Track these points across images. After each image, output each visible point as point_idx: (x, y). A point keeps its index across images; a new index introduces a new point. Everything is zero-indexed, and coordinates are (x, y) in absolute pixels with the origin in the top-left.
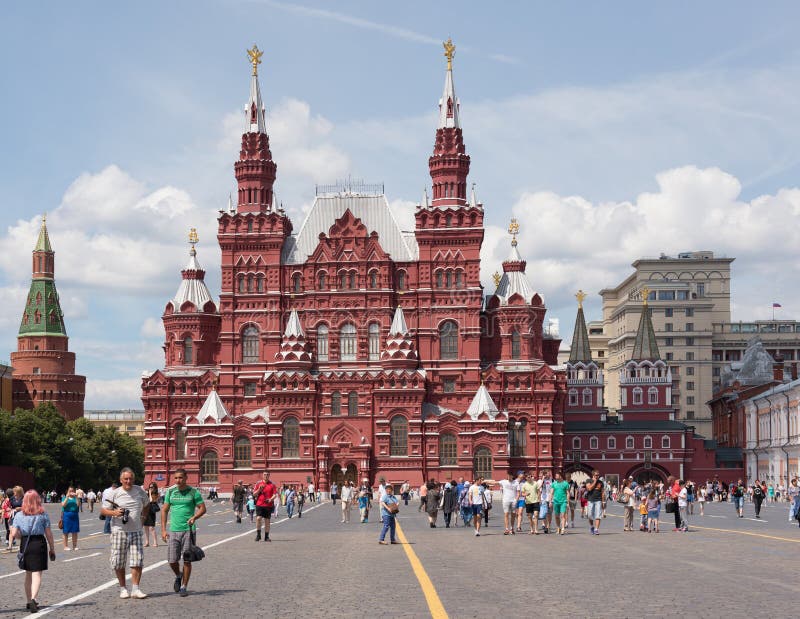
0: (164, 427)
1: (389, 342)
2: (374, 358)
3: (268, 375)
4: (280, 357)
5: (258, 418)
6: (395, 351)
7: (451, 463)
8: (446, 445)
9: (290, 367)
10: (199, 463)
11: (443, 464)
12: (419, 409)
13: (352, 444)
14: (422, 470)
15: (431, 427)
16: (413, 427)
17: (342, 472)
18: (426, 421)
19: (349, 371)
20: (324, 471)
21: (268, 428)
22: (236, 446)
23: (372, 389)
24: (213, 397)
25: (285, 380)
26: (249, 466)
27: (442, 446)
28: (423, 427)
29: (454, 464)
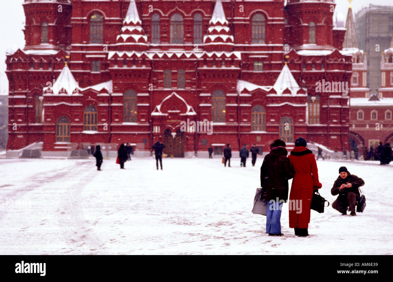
0: (24, 97)
1: (211, 29)
2: (197, 42)
3: (111, 54)
4: (121, 40)
5: (104, 91)
6: (216, 36)
7: (260, 130)
8: (257, 115)
9: (129, 48)
10: (54, 126)
11: (254, 130)
12: (235, 85)
13: (180, 113)
14: (237, 135)
15: (245, 100)
16: (229, 100)
17: (172, 136)
18: (241, 95)
19: (178, 53)
20: (158, 135)
21: (111, 99)
22: (85, 113)
23: (197, 68)
24: (66, 72)
25: (125, 58)
26: (95, 129)
27: (253, 115)
28: (238, 99)
29: (263, 130)
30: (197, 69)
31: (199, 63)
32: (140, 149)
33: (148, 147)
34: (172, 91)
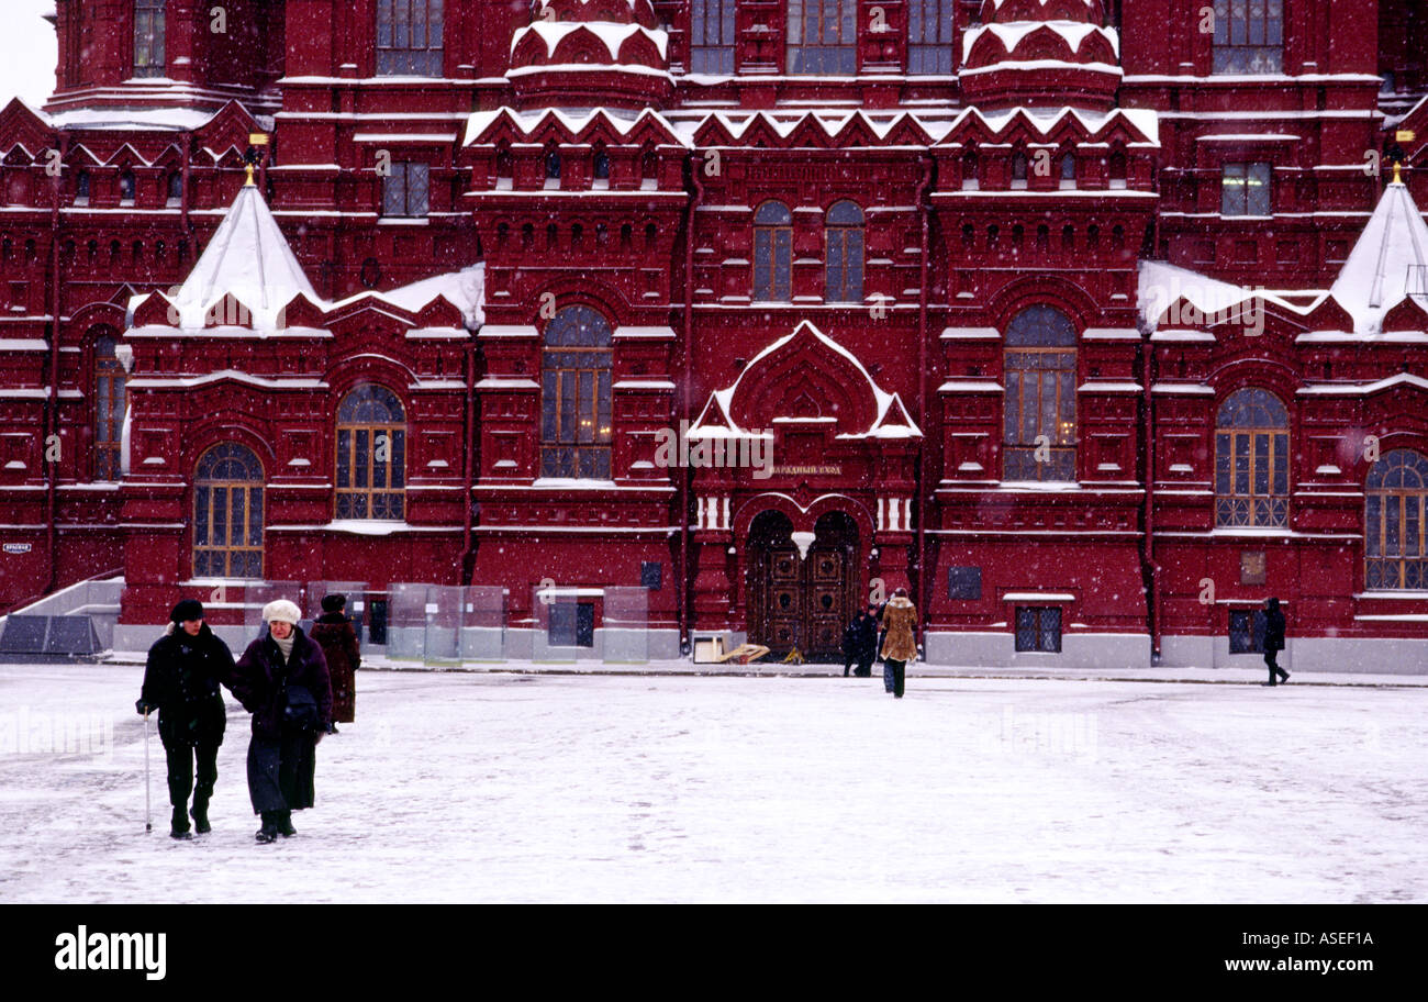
0: (40, 345)
4: (531, 47)
5: (439, 312)
7: (1262, 521)
8: (1243, 441)
9: (575, 92)
10: (184, 496)
11: (1226, 521)
12: (1129, 283)
13: (839, 428)
14: (1140, 541)
15: (1182, 359)
16: (1098, 359)
17: (794, 548)
18: (1157, 336)
19: (826, 119)
20: (719, 541)
21: (475, 355)
22: (340, 426)
23: (927, 191)
24: (247, 217)
25: (552, 144)
26: (396, 514)
27: (1225, 441)
28: (1148, 358)
29: (1278, 521)
30: (928, 200)
31: (938, 165)
32: (628, 616)
33: (672, 605)
34: (793, 316)
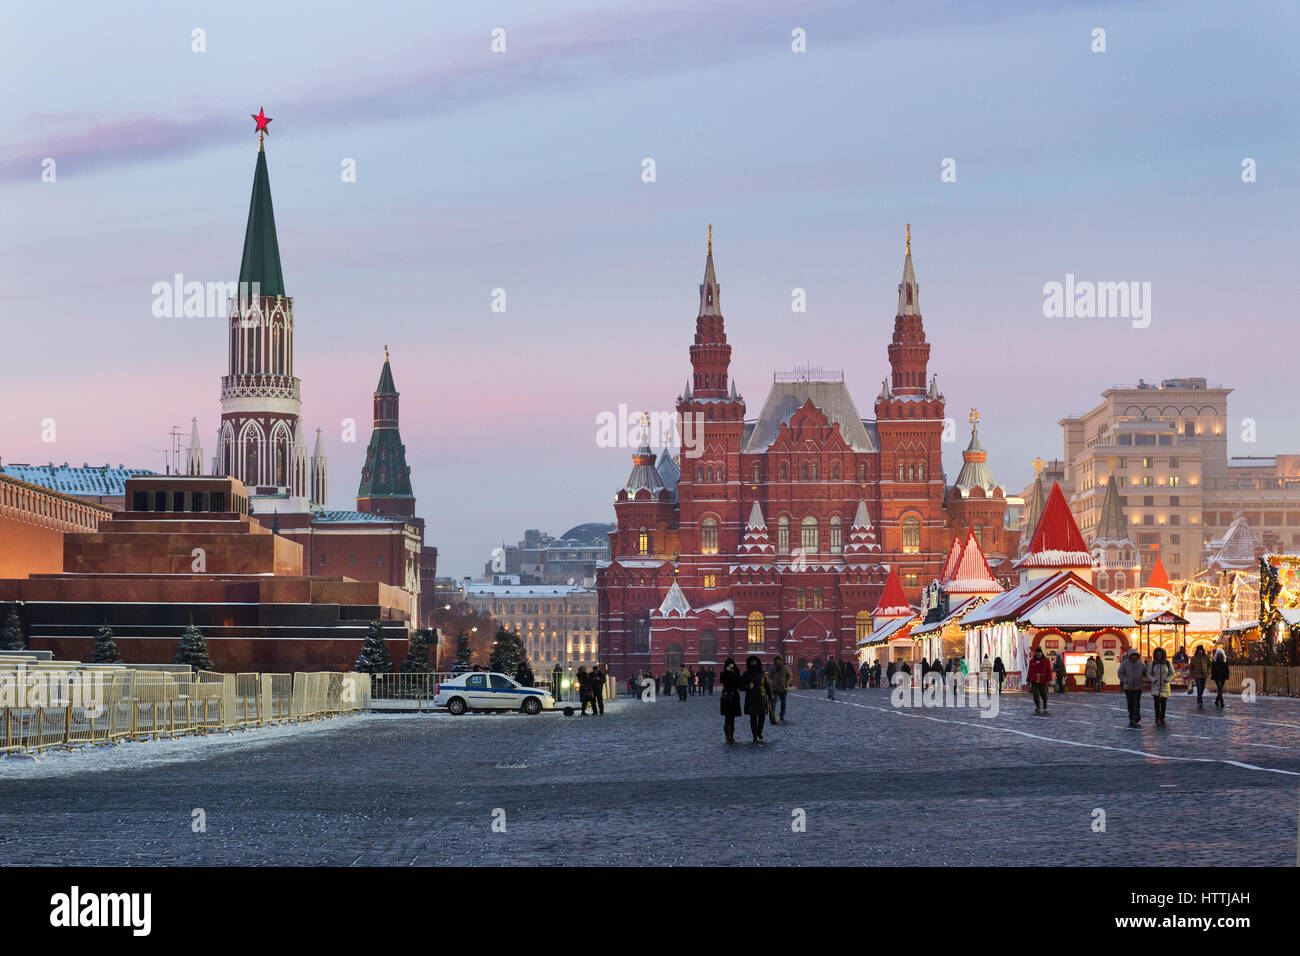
0: (621, 620)
2: (835, 550)
3: (733, 567)
4: (743, 550)
5: (724, 612)
6: (860, 545)
9: (754, 560)
10: (664, 656)
13: (818, 639)
21: (732, 622)
22: (700, 639)
23: (837, 584)
24: (674, 589)
25: (750, 573)
26: (714, 660)
31: (840, 578)
34: (807, 613)
